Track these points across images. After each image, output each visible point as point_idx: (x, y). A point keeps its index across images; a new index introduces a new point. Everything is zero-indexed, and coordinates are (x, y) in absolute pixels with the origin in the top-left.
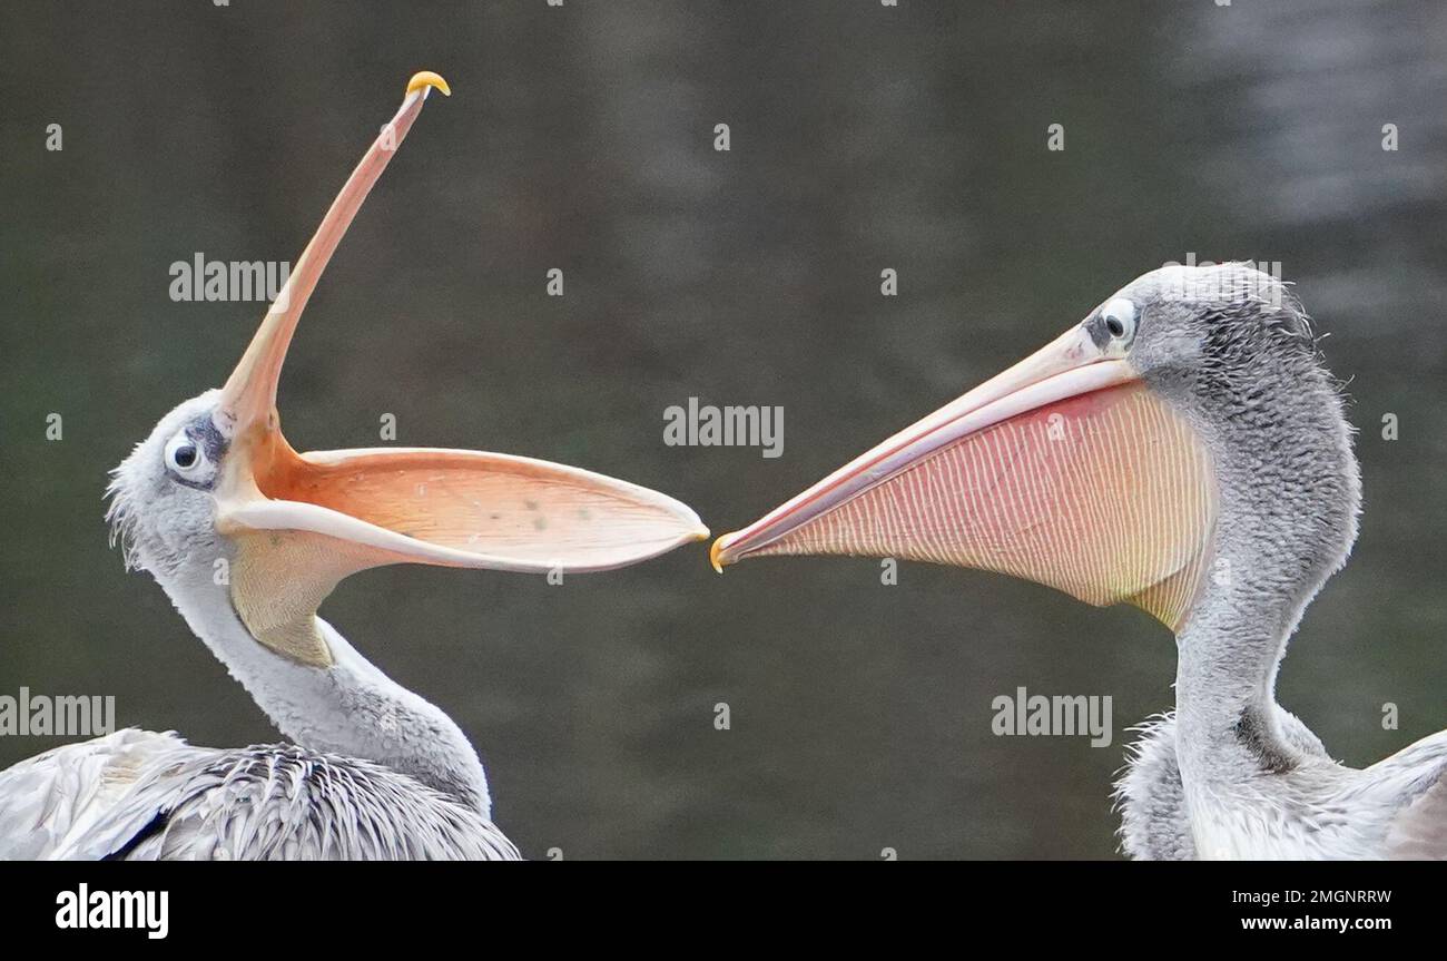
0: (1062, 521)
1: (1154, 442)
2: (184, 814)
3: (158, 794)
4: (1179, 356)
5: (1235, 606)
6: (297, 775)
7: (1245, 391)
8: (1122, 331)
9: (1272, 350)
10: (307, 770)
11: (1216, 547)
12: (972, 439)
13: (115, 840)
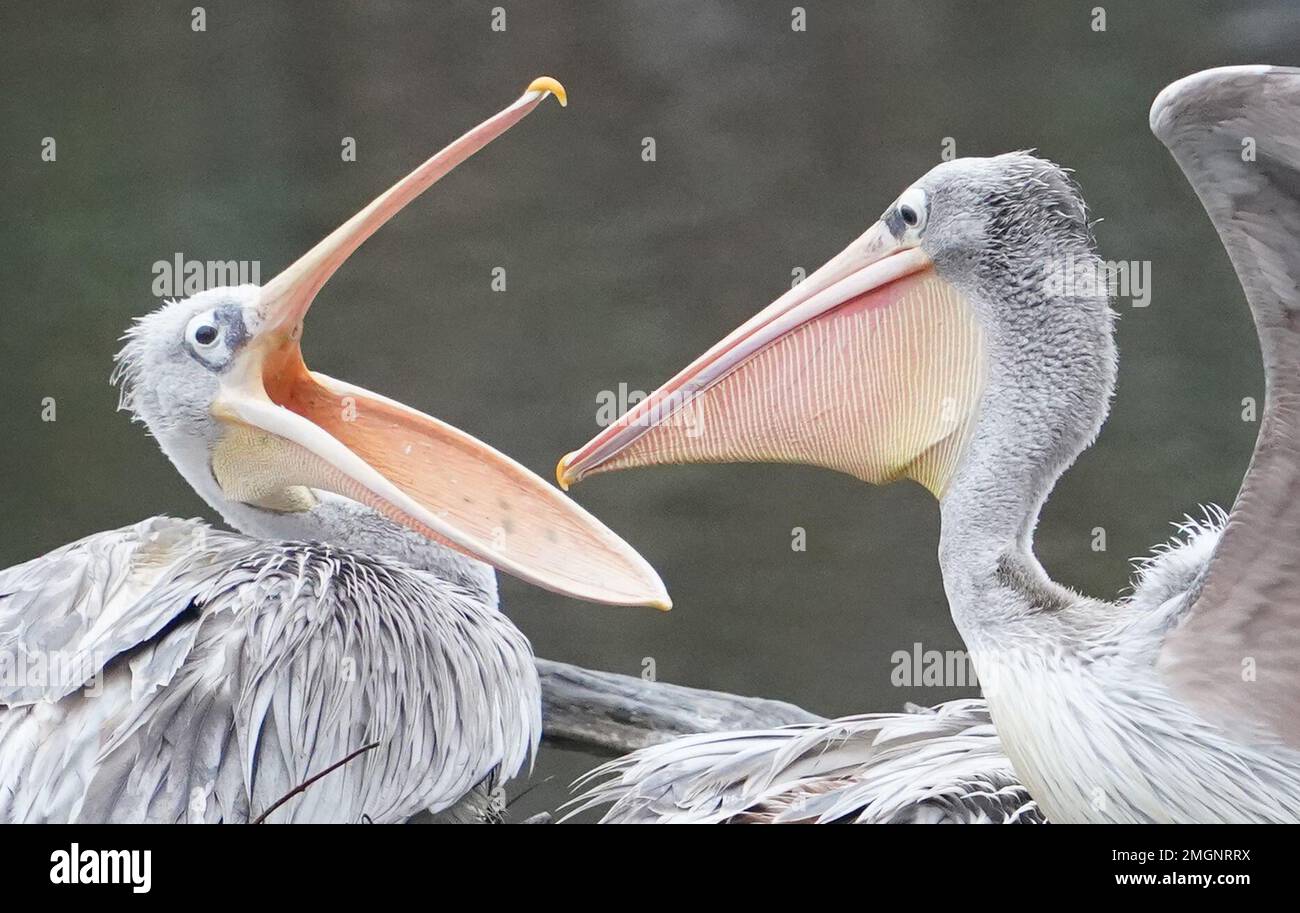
0: (847, 406)
1: (939, 324)
2: (217, 608)
3: (193, 583)
4: (965, 238)
5: (990, 469)
6: (325, 574)
7: (1021, 272)
8: (915, 220)
9: (1048, 231)
10: (335, 569)
11: (981, 417)
12: (785, 339)
13: (148, 628)
